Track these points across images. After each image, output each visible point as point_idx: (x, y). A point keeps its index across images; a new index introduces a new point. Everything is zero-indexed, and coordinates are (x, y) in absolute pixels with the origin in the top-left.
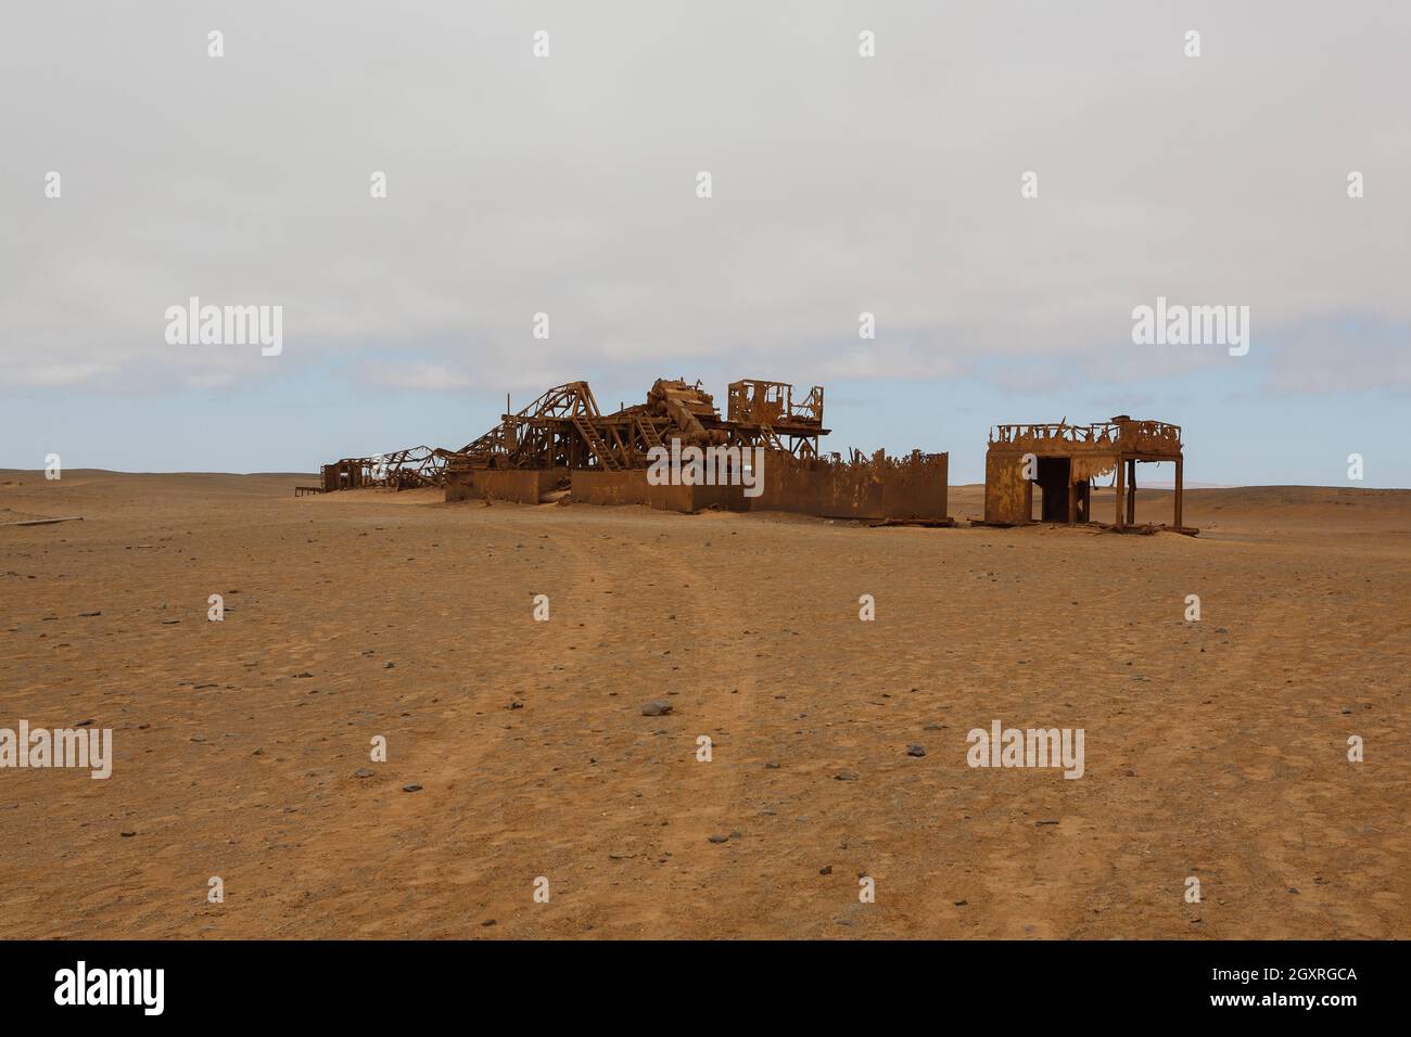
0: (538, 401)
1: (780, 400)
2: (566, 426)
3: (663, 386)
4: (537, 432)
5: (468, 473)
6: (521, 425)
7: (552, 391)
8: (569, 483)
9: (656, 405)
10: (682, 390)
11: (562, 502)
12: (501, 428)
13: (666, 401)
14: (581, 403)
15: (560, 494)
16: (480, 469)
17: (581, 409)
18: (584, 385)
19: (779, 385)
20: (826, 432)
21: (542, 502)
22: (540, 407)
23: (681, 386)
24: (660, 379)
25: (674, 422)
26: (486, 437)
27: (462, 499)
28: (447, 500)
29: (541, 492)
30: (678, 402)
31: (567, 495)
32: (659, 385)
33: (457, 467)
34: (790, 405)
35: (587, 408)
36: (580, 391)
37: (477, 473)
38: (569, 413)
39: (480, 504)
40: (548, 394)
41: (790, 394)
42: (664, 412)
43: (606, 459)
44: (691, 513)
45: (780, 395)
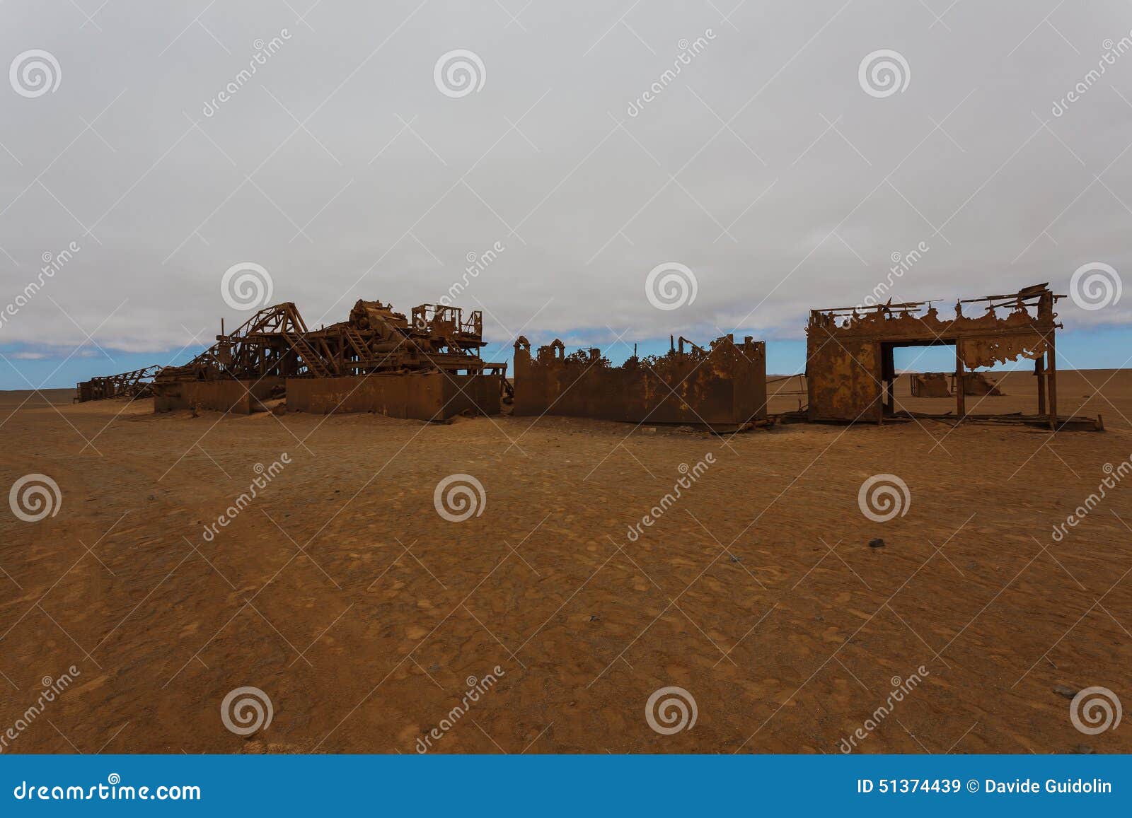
0: (248, 322)
1: (454, 320)
2: (276, 341)
3: (365, 306)
4: (249, 348)
5: (176, 385)
6: (235, 344)
7: (261, 312)
8: (284, 390)
9: (358, 321)
10: (379, 309)
11: (276, 411)
12: (217, 347)
13: (367, 317)
14: (289, 321)
15: (274, 403)
16: (188, 381)
17: (289, 326)
18: (292, 306)
19: (452, 309)
20: (484, 344)
21: (254, 411)
22: (250, 327)
23: (377, 305)
24: (361, 301)
25: (377, 334)
26: (204, 355)
27: (170, 410)
28: (156, 411)
29: (252, 401)
30: (379, 317)
31: (281, 404)
32: (360, 304)
33: (163, 379)
34: (460, 324)
35: (295, 325)
36: (288, 311)
37: (185, 385)
38: (278, 330)
39: (187, 415)
40: (258, 315)
41: (460, 316)
42: (367, 326)
43: (317, 367)
44: (442, 422)
45: (453, 316)
